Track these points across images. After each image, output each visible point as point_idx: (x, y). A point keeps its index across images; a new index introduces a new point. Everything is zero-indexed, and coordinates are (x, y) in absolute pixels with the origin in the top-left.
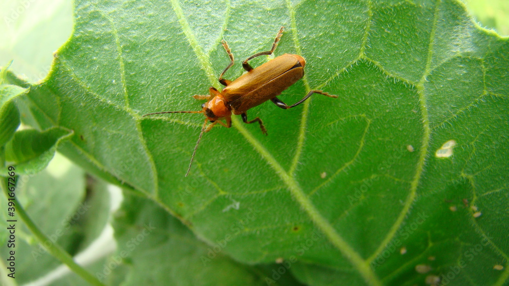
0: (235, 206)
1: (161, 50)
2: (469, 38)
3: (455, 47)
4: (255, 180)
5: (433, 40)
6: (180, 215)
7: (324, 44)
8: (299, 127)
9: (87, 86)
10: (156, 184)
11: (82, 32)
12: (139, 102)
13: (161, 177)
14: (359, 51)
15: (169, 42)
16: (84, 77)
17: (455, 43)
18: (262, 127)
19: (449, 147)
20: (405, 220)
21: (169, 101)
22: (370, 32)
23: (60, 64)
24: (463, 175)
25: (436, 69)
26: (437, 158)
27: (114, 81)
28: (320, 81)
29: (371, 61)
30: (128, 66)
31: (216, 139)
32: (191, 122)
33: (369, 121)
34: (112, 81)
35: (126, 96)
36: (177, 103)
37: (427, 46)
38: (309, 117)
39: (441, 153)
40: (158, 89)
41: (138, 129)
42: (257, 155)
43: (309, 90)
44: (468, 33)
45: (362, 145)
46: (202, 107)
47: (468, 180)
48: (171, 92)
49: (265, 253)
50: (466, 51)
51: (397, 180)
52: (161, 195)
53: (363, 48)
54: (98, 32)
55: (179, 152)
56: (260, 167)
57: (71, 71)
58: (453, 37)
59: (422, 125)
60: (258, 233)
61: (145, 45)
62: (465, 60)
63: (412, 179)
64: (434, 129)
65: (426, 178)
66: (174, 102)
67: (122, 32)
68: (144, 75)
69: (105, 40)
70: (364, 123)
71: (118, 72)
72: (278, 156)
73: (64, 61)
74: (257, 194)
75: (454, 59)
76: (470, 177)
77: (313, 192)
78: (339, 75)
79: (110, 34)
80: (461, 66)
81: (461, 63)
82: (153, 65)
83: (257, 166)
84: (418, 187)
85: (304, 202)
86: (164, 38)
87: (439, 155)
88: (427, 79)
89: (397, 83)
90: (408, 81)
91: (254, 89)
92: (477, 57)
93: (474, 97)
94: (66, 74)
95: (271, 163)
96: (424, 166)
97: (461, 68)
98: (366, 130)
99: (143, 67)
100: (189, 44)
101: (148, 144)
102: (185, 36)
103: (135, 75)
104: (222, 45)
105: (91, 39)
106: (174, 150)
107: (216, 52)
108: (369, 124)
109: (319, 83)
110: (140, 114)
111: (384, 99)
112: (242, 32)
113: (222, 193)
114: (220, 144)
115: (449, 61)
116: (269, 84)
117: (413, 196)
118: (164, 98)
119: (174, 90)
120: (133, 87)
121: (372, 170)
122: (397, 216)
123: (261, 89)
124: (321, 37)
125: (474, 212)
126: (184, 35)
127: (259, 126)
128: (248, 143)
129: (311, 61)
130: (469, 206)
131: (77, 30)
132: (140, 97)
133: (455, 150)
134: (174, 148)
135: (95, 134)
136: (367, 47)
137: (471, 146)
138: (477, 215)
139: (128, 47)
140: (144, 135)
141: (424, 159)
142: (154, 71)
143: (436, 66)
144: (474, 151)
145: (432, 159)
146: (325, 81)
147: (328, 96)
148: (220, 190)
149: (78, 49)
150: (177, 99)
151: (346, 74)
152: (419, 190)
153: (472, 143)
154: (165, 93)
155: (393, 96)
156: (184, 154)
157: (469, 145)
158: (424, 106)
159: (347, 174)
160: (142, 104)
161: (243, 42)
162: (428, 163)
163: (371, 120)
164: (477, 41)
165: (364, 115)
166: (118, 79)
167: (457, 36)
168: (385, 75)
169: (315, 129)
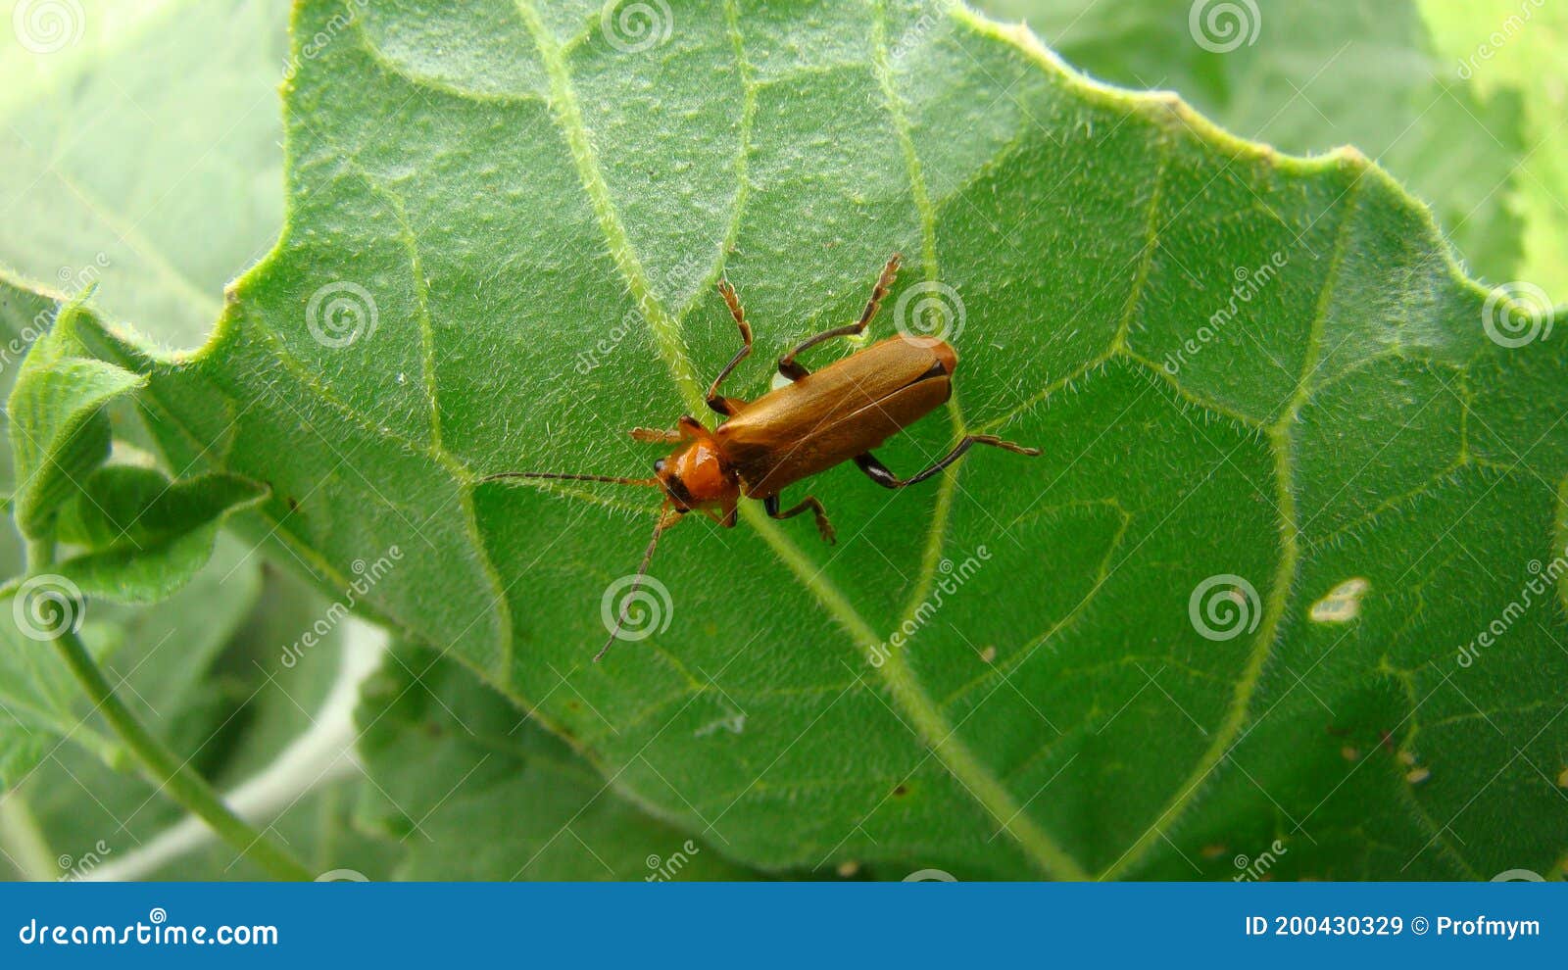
0: (732, 724)
1: (541, 297)
2: (1430, 304)
3: (1388, 330)
4: (792, 660)
5: (1326, 312)
6: (569, 732)
7: (1014, 311)
8: (927, 528)
9: (321, 384)
10: (506, 652)
11: (312, 232)
12: (473, 436)
13: (522, 633)
14: (1113, 336)
15: (565, 275)
16: (315, 361)
17: (1391, 318)
18: (821, 522)
19: (1352, 593)
20: (1211, 779)
21: (558, 439)
22: (1146, 288)
23: (243, 320)
24: (1385, 666)
25: (1328, 388)
26: (1313, 624)
27: (401, 378)
28: (995, 411)
29: (1144, 361)
30: (443, 336)
31: (687, 548)
32: (619, 499)
33: (1127, 516)
34: (397, 377)
35: (436, 418)
36: (582, 446)
37: (1305, 326)
38: (957, 501)
39: (1326, 609)
40: (529, 405)
41: (466, 507)
42: (803, 594)
43: (961, 433)
44: (1429, 290)
45: (1102, 579)
46: (657, 470)
47: (1395, 682)
48: (565, 414)
49: (809, 848)
50: (1418, 343)
51: (1195, 673)
52: (518, 677)
53: (1124, 328)
54: (357, 237)
55: (579, 574)
56: (808, 627)
57: (275, 340)
58: (1384, 301)
59: (1278, 536)
60: (793, 796)
61: (495, 281)
62: (1413, 368)
63: (1238, 677)
64: (1309, 550)
65: (1276, 675)
66: (573, 445)
67: (432, 242)
68: (489, 362)
69: (378, 260)
70: (1112, 522)
71: (415, 352)
72: (862, 599)
73: (256, 312)
74: (796, 697)
75: (1381, 363)
76: (1406, 675)
77: (955, 696)
78: (1051, 396)
79: (395, 244)
80: (1401, 382)
81: (1402, 376)
82: (518, 337)
83: (800, 624)
84: (1253, 699)
85: (929, 721)
86: (552, 266)
87: (1318, 614)
88: (1299, 415)
89: (1212, 423)
90: (1244, 418)
91: (806, 432)
92: (1447, 363)
93: (1431, 471)
94: (261, 348)
95: (841, 620)
96: (1277, 645)
97: (1398, 389)
98: (1117, 540)
99: (489, 341)
100: (623, 287)
101: (489, 546)
102: (614, 264)
103: (463, 362)
104: (718, 292)
105: (340, 255)
106: (566, 568)
107: (700, 312)
108: (1125, 524)
109: (991, 414)
110: (472, 469)
111: (1172, 462)
112: (780, 259)
113: (697, 688)
114: (699, 559)
115: (1367, 367)
116: (849, 422)
117: (1237, 721)
118: (545, 430)
119: (576, 410)
120: (457, 394)
121: (1127, 643)
122: (1189, 770)
123: (826, 433)
124: (1006, 290)
125: (1409, 769)
126: (610, 262)
127: (813, 517)
128: (781, 565)
129: (973, 353)
130: (1396, 752)
131: (297, 227)
132: (475, 424)
133: (1365, 603)
134: (564, 563)
135: (335, 504)
136: (1133, 326)
137: (1414, 595)
138: (1418, 775)
139: (448, 284)
140: (479, 523)
141: (1277, 628)
142: (519, 355)
143: (1328, 381)
144: (1418, 610)
145: (1298, 628)
146: (1009, 410)
147: (1015, 450)
148: (690, 678)
149: (300, 279)
150: (583, 438)
151: (1071, 395)
152: (1256, 706)
153: (1417, 589)
154: (547, 418)
155: (1199, 455)
156: (594, 579)
157: (1406, 594)
158: (1287, 489)
159: (1055, 652)
160: (481, 443)
161: (781, 286)
162: (1287, 638)
163: (1133, 514)
164: (1451, 316)
165: (1113, 501)
166: (414, 370)
167: (1397, 297)
168: (1182, 399)
169: (971, 533)
